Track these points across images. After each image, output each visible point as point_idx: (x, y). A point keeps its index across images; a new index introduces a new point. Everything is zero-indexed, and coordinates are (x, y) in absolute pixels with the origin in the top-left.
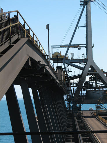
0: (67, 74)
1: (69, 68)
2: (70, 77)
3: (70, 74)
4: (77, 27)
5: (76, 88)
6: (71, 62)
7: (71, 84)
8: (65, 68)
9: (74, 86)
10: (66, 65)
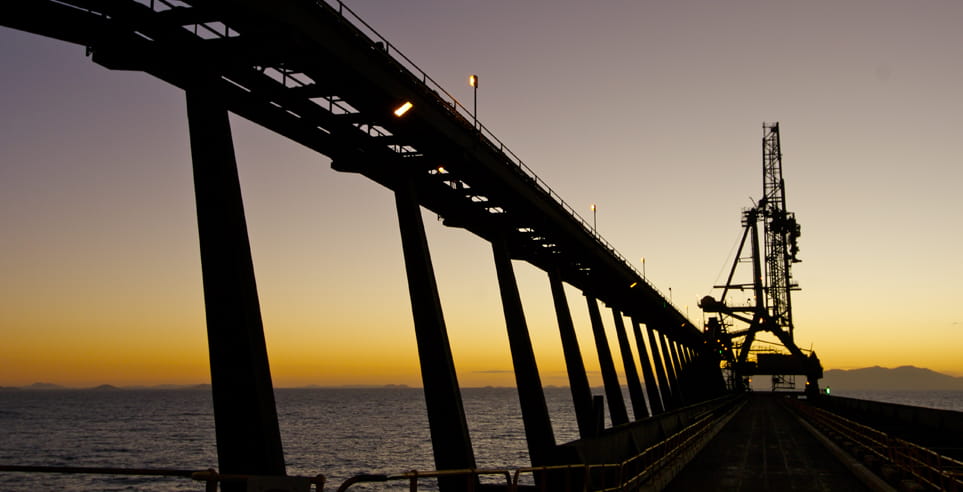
0: (725, 330)
1: (728, 319)
2: (730, 334)
3: (730, 330)
4: (737, 259)
5: (740, 351)
6: (730, 311)
7: (733, 344)
8: (722, 320)
9: (737, 348)
10: (724, 315)
